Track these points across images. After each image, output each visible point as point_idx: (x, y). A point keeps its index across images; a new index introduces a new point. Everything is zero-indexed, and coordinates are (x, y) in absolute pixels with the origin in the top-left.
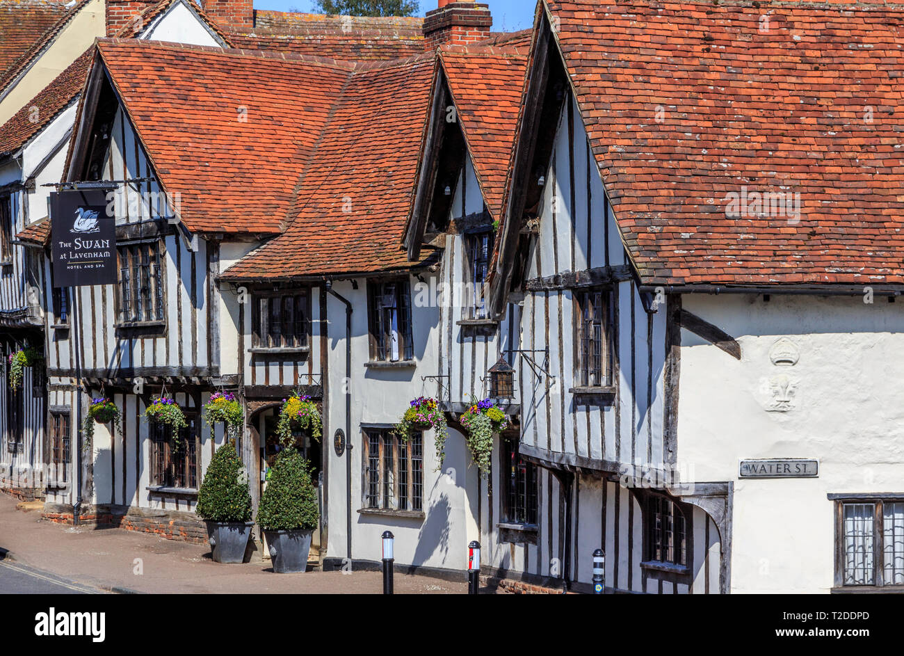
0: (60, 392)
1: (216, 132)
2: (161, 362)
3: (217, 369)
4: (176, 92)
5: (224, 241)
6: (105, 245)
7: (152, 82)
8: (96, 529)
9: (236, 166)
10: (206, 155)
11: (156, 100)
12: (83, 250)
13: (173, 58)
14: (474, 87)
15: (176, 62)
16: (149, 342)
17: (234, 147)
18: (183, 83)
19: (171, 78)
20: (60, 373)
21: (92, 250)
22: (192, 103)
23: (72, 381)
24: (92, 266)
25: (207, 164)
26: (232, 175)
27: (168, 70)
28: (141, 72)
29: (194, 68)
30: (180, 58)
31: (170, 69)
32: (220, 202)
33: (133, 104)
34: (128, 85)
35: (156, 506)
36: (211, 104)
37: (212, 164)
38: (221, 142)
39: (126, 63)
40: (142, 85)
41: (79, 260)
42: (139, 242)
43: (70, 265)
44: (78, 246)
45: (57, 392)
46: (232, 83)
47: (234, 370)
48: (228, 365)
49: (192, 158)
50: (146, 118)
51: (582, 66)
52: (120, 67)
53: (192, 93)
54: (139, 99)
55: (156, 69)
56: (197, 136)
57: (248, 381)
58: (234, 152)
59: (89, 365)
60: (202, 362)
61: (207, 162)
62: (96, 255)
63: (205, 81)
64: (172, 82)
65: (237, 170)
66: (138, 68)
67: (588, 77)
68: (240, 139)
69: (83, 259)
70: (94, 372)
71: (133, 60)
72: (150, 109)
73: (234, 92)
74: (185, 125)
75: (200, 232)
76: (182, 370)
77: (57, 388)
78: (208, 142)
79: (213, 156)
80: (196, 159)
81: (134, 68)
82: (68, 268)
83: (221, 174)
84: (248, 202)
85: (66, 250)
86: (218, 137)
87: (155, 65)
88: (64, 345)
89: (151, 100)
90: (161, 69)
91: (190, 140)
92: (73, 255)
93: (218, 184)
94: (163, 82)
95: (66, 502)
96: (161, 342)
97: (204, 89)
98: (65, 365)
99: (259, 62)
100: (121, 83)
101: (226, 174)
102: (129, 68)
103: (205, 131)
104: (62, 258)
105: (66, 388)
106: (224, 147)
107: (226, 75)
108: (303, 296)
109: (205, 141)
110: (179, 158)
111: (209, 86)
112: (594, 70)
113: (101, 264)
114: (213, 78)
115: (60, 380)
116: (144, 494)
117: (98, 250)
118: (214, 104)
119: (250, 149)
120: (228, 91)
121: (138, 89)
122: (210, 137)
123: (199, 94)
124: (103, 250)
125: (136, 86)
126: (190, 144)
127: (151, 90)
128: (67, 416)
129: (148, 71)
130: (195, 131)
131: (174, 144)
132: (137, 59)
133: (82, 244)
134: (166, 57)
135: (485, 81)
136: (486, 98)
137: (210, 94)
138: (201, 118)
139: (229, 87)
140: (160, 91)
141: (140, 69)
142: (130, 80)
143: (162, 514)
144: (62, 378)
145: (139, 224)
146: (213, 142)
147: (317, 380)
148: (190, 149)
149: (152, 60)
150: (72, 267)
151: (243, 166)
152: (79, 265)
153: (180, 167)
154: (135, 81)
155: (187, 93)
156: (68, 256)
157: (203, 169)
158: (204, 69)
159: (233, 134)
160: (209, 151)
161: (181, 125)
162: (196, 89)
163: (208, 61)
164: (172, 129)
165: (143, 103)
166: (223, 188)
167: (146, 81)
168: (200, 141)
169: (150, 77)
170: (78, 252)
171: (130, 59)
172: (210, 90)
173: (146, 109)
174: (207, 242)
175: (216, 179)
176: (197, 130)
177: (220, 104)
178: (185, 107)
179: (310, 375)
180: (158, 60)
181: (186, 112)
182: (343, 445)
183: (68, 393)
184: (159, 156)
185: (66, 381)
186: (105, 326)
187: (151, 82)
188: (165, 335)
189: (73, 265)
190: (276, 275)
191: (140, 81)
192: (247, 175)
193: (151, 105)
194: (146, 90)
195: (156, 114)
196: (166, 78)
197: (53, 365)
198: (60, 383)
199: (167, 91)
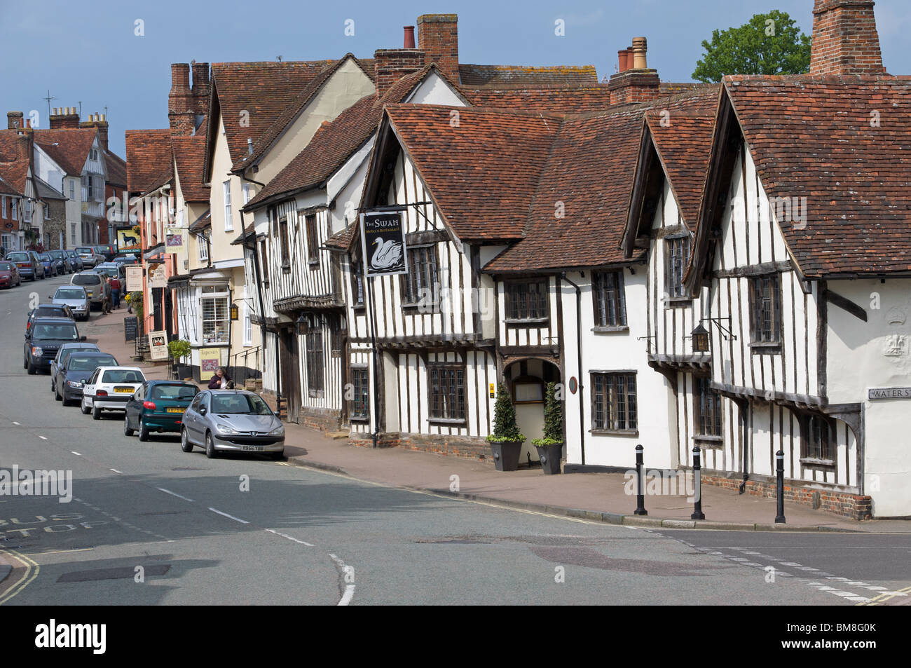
0: (359, 354)
1: (472, 168)
2: (437, 332)
3: (481, 336)
4: (443, 140)
5: (483, 245)
7: (425, 134)
9: (488, 192)
10: (467, 185)
11: (429, 147)
13: (438, 116)
14: (671, 139)
15: (440, 119)
16: (427, 317)
17: (485, 178)
18: (447, 134)
19: (439, 131)
20: (358, 340)
22: (454, 148)
23: (368, 346)
25: (467, 191)
26: (486, 198)
27: (436, 125)
28: (417, 127)
30: (444, 116)
31: (438, 124)
32: (478, 217)
34: (407, 137)
35: (434, 430)
36: (467, 148)
37: (471, 191)
38: (476, 175)
40: (419, 136)
42: (418, 246)
45: (356, 354)
47: (493, 336)
48: (488, 334)
49: (457, 187)
50: (423, 160)
51: (755, 129)
52: (403, 124)
53: (453, 141)
55: (428, 124)
56: (459, 171)
57: (503, 343)
58: (486, 182)
59: (381, 334)
60: (469, 329)
61: (468, 189)
63: (462, 132)
64: (439, 134)
65: (489, 195)
67: (758, 136)
68: (489, 172)
70: (385, 339)
71: (411, 118)
73: (483, 139)
74: (451, 164)
75: (466, 240)
76: (454, 337)
77: (356, 351)
78: (467, 175)
79: (471, 185)
80: (460, 188)
81: (412, 124)
83: (478, 198)
84: (497, 217)
86: (474, 171)
87: (426, 121)
88: (361, 319)
89: (424, 147)
90: (431, 124)
91: (454, 174)
93: (476, 205)
94: (433, 134)
95: (366, 432)
96: (437, 316)
98: (363, 335)
101: (481, 198)
102: (408, 124)
103: (465, 168)
105: (362, 351)
106: (478, 178)
108: (543, 282)
109: (465, 175)
110: (447, 187)
111: (465, 135)
112: (761, 131)
114: (468, 130)
115: (359, 345)
116: (425, 425)
118: (469, 148)
119: (496, 179)
121: (417, 140)
122: (468, 171)
126: (455, 177)
127: (425, 140)
128: (365, 371)
129: (422, 126)
132: (414, 118)
134: (433, 115)
135: (678, 135)
136: (679, 146)
138: (461, 159)
139: (479, 135)
140: (431, 140)
141: (416, 124)
142: (410, 133)
143: (438, 438)
144: (361, 344)
146: (471, 175)
147: (555, 341)
148: (455, 181)
149: (424, 118)
151: (492, 192)
154: (413, 133)
155: (450, 141)
157: (465, 194)
159: (484, 169)
160: (468, 182)
161: (448, 164)
164: (442, 167)
165: (420, 150)
166: (480, 208)
167: (421, 133)
168: (461, 175)
169: (424, 130)
171: (409, 118)
173: (422, 153)
175: (474, 201)
176: (459, 167)
177: (473, 148)
178: (449, 151)
179: (550, 338)
180: (428, 118)
181: (450, 154)
182: (576, 386)
183: (366, 355)
185: (363, 346)
186: (393, 307)
190: (524, 268)
191: (418, 133)
192: (496, 198)
193: (426, 150)
194: (421, 140)
195: (429, 157)
196: (435, 131)
197: (353, 335)
198: (359, 348)
199: (436, 139)
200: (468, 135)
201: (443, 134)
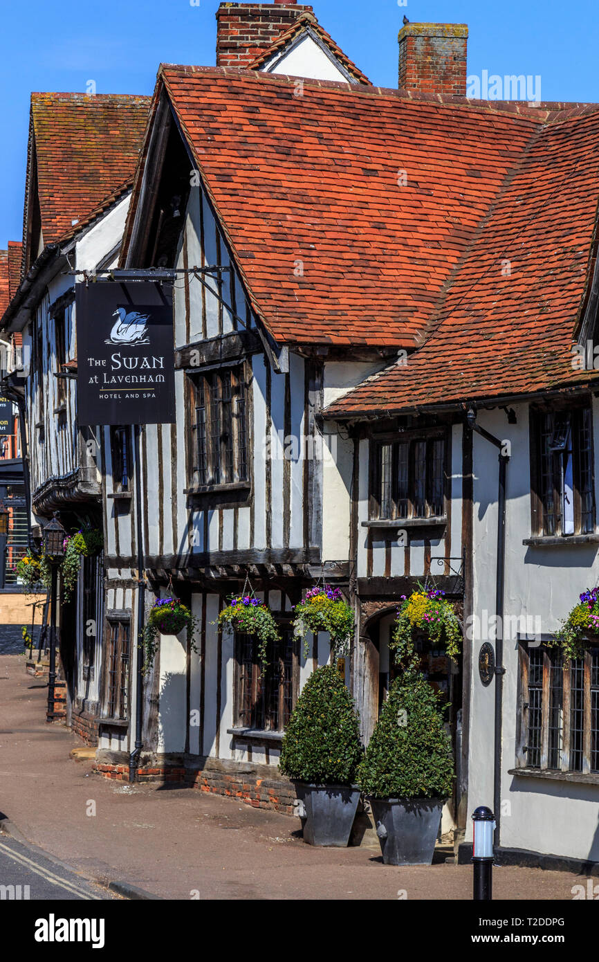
0: (120, 591)
1: (330, 201)
2: (244, 544)
3: (317, 553)
4: (275, 142)
5: (331, 357)
6: (158, 365)
8: (160, 789)
9: (357, 250)
10: (313, 234)
11: (243, 153)
12: (123, 371)
13: (274, 95)
15: (277, 101)
16: (228, 514)
17: (355, 223)
18: (285, 130)
19: (269, 123)
20: (120, 563)
21: (138, 372)
22: (297, 158)
23: (133, 575)
24: (137, 396)
25: (312, 246)
26: (350, 263)
27: (265, 112)
28: (223, 114)
29: (303, 110)
30: (284, 96)
31: (267, 111)
32: (327, 301)
33: (206, 157)
34: (202, 131)
35: (241, 757)
36: (326, 161)
37: (319, 247)
38: (336, 216)
39: (202, 100)
40: (224, 132)
41: (118, 385)
43: (104, 393)
44: (116, 365)
45: (115, 589)
46: (360, 134)
47: (343, 555)
48: (334, 547)
49: (290, 237)
50: (226, 178)
52: (192, 106)
53: (297, 145)
54: (217, 151)
55: (247, 109)
56: (301, 206)
57: (362, 572)
58: (355, 230)
59: (154, 551)
60: (297, 542)
61: (313, 243)
62: (143, 379)
63: (319, 129)
64: (269, 129)
65: (358, 257)
66: (218, 107)
68: (366, 212)
69: (124, 385)
70: (161, 558)
71: (213, 96)
72: (233, 166)
73: (363, 145)
74: (283, 190)
75: (292, 344)
76: (270, 552)
77: (116, 584)
78: (317, 214)
79: (322, 235)
80: (295, 238)
81: (213, 107)
82: (101, 397)
83: (332, 261)
84: (370, 302)
85: (98, 371)
86: (333, 208)
87: (245, 103)
88: (125, 521)
89: (235, 153)
90: (254, 110)
91: (289, 211)
92: (109, 378)
93: (327, 275)
94: (256, 129)
95: (122, 750)
96: (244, 513)
97: (316, 140)
98: (126, 552)
99: (403, 106)
100: (191, 128)
101: (340, 262)
102: (206, 106)
103: (314, 200)
104: (91, 381)
105: (126, 584)
106: (340, 222)
107: (351, 121)
108: (440, 438)
109: (312, 213)
110: (269, 236)
111: (325, 136)
113: (151, 392)
114: (331, 125)
115: (120, 573)
116: (226, 739)
117: (146, 372)
118: (331, 162)
119: (379, 227)
120: (353, 144)
121: (217, 138)
122: (320, 207)
123: (309, 145)
124: (154, 373)
125: (215, 132)
126: (288, 217)
127: (237, 139)
128: (127, 624)
129: (234, 112)
130: (298, 198)
131: (264, 216)
132: (219, 95)
133: (122, 362)
134: (263, 94)
137: (325, 148)
138: (309, 181)
139: (356, 139)
140: (249, 140)
141: (224, 108)
142: (205, 124)
143: (248, 769)
144: (122, 570)
145: (218, 339)
146: (325, 215)
147: (456, 566)
148: (287, 224)
149: (241, 97)
150: (106, 396)
151: (367, 251)
152: (117, 393)
153: (270, 249)
154: (212, 125)
155: (290, 144)
156: (101, 379)
157: (306, 252)
158: (320, 112)
159: (356, 204)
160: (317, 228)
161: (277, 190)
162: (305, 140)
163: (326, 102)
164: (263, 195)
165: (222, 158)
166: (334, 282)
167: (229, 126)
168: (304, 212)
169: (236, 120)
170: (117, 373)
171: (209, 95)
172: (326, 142)
173: (227, 165)
174: (306, 360)
175: (324, 267)
176: (302, 198)
177: (339, 162)
178: (285, 164)
179: (447, 558)
180: (251, 98)
181: (287, 171)
182: (492, 668)
183: (129, 591)
184: (240, 233)
185: (126, 574)
186: (174, 493)
187: (238, 127)
188: (250, 504)
189: (109, 393)
190: (399, 406)
191: (221, 126)
192: (373, 264)
193: (234, 160)
194: (228, 139)
195: (240, 173)
196: (260, 124)
197: (111, 551)
198: (120, 578)
199: (261, 140)
200: (332, 136)
201: (277, 130)
